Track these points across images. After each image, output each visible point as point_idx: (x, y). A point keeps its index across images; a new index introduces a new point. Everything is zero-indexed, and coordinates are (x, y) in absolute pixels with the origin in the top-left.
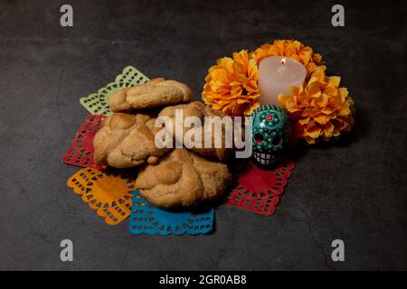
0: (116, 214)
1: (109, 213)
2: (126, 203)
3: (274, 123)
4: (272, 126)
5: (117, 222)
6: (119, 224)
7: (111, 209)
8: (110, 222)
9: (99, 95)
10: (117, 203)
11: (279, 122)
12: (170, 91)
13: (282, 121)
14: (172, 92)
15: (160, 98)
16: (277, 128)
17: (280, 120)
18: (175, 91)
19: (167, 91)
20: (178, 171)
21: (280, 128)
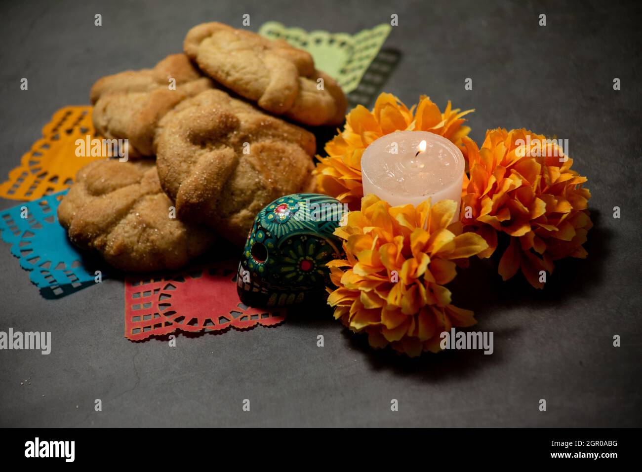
0: (24, 187)
11: (282, 224)
12: (244, 71)
13: (289, 228)
14: (245, 74)
15: (219, 67)
16: (271, 230)
17: (288, 223)
18: (254, 77)
19: (242, 65)
20: (113, 182)
21: (275, 234)
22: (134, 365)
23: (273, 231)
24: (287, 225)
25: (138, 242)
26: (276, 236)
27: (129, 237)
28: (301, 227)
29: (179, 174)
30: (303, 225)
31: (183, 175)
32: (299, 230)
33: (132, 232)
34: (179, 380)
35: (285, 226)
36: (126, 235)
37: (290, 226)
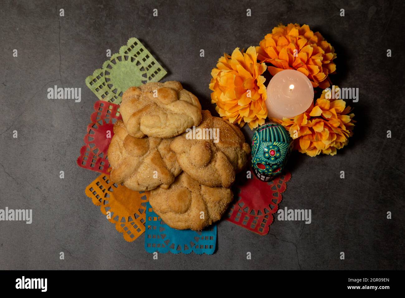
0: (133, 230)
1: (126, 229)
2: (140, 218)
3: (276, 158)
4: (273, 161)
5: (134, 239)
6: (135, 242)
7: (128, 224)
8: (128, 238)
9: (104, 71)
10: (133, 218)
11: (280, 156)
12: (182, 124)
13: (283, 155)
14: (184, 125)
15: (172, 134)
16: (278, 162)
17: (281, 154)
18: (186, 122)
19: (179, 124)
20: (187, 203)
21: (281, 161)
22: (281, 240)
23: (279, 161)
24: (282, 155)
25: (221, 208)
26: (282, 161)
27: (217, 210)
28: (286, 150)
29: (218, 179)
30: (285, 149)
31: (219, 178)
32: (286, 151)
33: (216, 208)
34: (302, 228)
35: (281, 156)
36: (216, 210)
37: (283, 154)
